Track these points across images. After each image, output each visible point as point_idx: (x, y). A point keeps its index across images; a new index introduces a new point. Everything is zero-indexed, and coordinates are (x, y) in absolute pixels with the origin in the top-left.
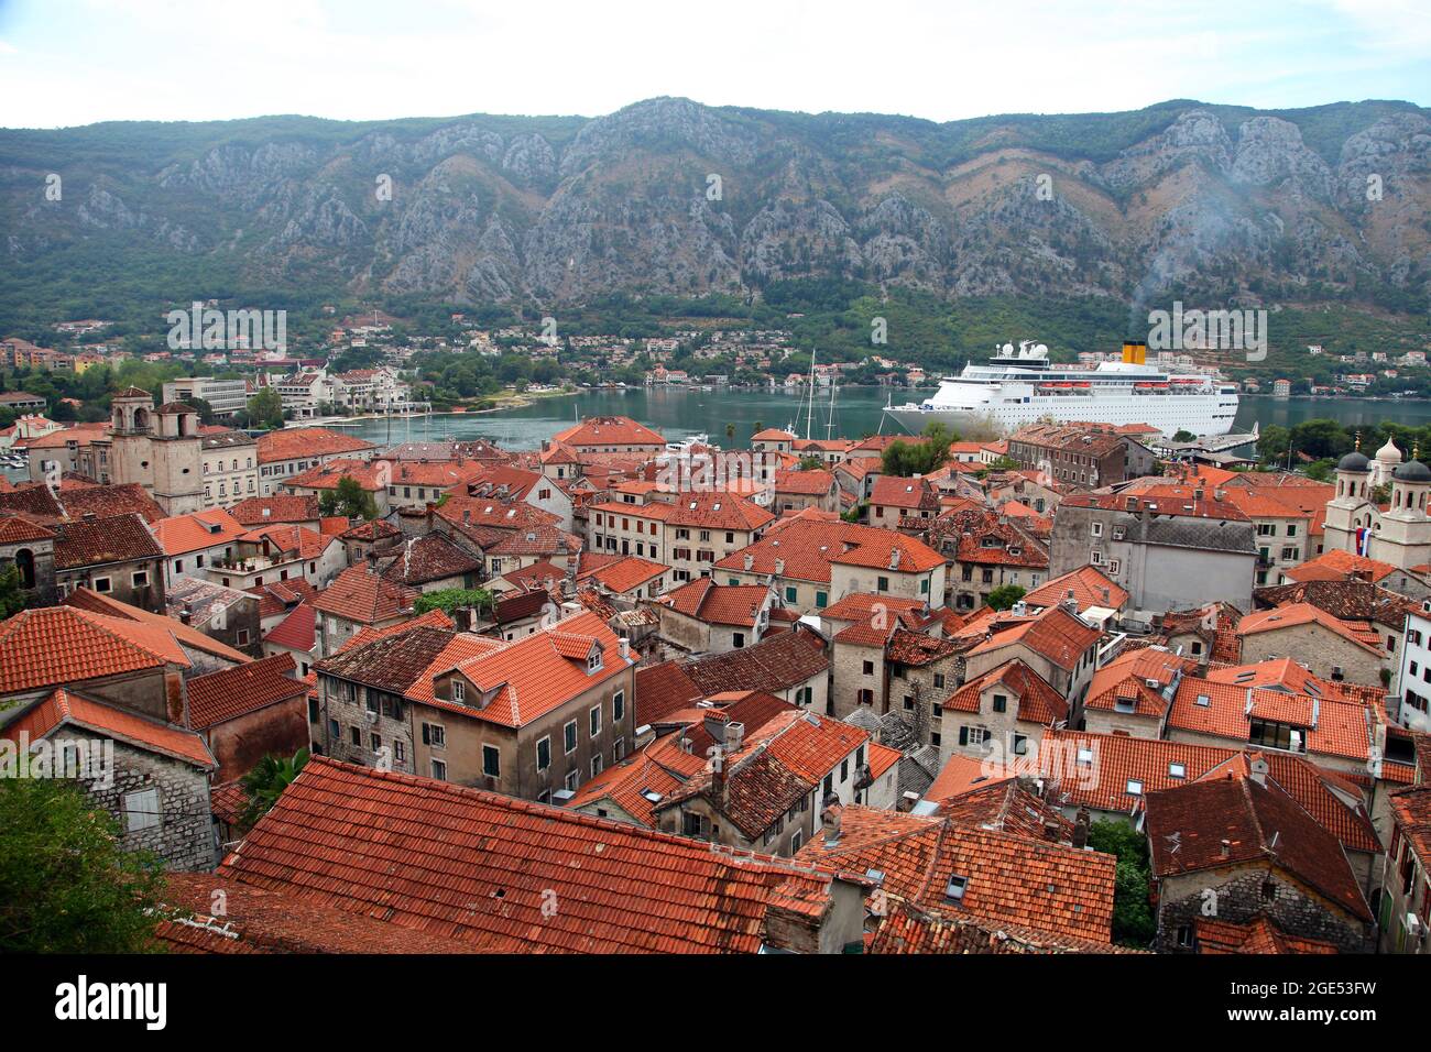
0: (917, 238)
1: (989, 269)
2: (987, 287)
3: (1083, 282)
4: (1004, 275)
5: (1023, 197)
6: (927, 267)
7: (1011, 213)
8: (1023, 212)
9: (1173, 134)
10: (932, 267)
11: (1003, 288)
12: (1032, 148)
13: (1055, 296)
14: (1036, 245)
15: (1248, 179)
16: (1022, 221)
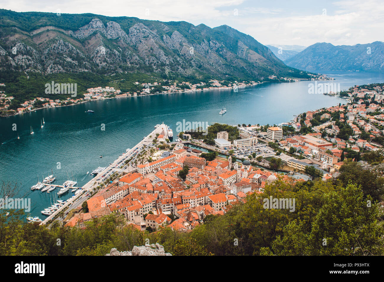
0: (31, 56)
1: (55, 65)
2: (56, 71)
3: (81, 68)
4: (60, 67)
5: (59, 43)
6: (37, 65)
7: (57, 48)
8: (60, 48)
9: (92, 25)
10: (38, 65)
11: (60, 71)
12: (55, 26)
13: (75, 72)
14: (66, 58)
15: (111, 38)
16: (60, 50)
